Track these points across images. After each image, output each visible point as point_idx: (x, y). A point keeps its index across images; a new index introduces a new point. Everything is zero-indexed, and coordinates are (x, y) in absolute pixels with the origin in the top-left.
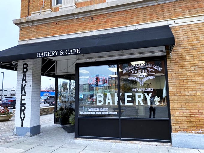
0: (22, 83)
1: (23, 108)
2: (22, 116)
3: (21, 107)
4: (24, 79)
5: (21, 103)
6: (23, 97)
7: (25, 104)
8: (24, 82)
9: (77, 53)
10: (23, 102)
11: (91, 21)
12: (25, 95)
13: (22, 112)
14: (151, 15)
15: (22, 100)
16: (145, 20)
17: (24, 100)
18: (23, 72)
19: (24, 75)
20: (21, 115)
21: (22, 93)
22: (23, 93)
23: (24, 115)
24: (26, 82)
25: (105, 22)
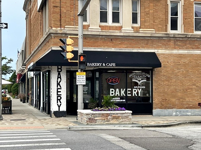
0: (58, 79)
1: (59, 98)
2: (59, 104)
3: (58, 97)
4: (59, 76)
5: (57, 94)
6: (59, 90)
7: (61, 95)
8: (59, 79)
9: (114, 66)
10: (59, 93)
12: (61, 89)
13: (59, 101)
15: (58, 92)
16: (143, 47)
17: (60, 92)
18: (58, 71)
19: (59, 74)
20: (57, 103)
21: (57, 87)
22: (59, 87)
23: (60, 102)
24: (61, 79)
25: (120, 44)
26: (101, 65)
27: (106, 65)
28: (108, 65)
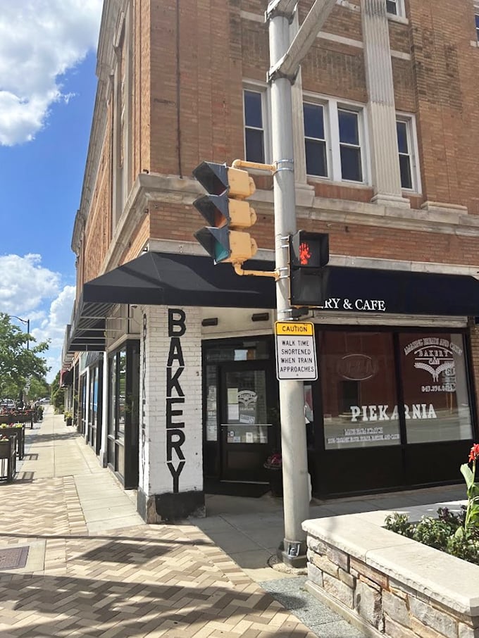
1: (175, 438)
4: (176, 353)
5: (169, 424)
6: (175, 407)
7: (182, 425)
8: (176, 363)
9: (380, 309)
10: (175, 419)
11: (345, 233)
12: (182, 401)
13: (173, 449)
14: (448, 250)
17: (179, 413)
18: (171, 333)
19: (175, 343)
20: (169, 458)
21: (169, 393)
22: (175, 394)
23: (181, 456)
24: (182, 363)
25: (373, 243)
26: (336, 307)
27: (353, 306)
28: (360, 305)
